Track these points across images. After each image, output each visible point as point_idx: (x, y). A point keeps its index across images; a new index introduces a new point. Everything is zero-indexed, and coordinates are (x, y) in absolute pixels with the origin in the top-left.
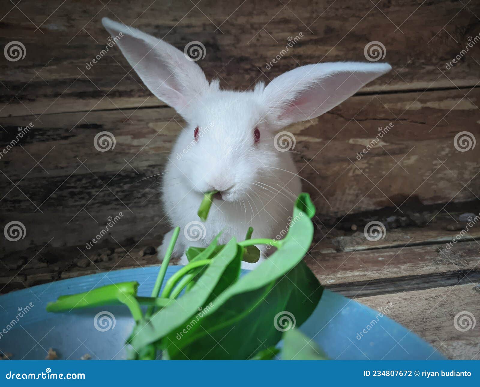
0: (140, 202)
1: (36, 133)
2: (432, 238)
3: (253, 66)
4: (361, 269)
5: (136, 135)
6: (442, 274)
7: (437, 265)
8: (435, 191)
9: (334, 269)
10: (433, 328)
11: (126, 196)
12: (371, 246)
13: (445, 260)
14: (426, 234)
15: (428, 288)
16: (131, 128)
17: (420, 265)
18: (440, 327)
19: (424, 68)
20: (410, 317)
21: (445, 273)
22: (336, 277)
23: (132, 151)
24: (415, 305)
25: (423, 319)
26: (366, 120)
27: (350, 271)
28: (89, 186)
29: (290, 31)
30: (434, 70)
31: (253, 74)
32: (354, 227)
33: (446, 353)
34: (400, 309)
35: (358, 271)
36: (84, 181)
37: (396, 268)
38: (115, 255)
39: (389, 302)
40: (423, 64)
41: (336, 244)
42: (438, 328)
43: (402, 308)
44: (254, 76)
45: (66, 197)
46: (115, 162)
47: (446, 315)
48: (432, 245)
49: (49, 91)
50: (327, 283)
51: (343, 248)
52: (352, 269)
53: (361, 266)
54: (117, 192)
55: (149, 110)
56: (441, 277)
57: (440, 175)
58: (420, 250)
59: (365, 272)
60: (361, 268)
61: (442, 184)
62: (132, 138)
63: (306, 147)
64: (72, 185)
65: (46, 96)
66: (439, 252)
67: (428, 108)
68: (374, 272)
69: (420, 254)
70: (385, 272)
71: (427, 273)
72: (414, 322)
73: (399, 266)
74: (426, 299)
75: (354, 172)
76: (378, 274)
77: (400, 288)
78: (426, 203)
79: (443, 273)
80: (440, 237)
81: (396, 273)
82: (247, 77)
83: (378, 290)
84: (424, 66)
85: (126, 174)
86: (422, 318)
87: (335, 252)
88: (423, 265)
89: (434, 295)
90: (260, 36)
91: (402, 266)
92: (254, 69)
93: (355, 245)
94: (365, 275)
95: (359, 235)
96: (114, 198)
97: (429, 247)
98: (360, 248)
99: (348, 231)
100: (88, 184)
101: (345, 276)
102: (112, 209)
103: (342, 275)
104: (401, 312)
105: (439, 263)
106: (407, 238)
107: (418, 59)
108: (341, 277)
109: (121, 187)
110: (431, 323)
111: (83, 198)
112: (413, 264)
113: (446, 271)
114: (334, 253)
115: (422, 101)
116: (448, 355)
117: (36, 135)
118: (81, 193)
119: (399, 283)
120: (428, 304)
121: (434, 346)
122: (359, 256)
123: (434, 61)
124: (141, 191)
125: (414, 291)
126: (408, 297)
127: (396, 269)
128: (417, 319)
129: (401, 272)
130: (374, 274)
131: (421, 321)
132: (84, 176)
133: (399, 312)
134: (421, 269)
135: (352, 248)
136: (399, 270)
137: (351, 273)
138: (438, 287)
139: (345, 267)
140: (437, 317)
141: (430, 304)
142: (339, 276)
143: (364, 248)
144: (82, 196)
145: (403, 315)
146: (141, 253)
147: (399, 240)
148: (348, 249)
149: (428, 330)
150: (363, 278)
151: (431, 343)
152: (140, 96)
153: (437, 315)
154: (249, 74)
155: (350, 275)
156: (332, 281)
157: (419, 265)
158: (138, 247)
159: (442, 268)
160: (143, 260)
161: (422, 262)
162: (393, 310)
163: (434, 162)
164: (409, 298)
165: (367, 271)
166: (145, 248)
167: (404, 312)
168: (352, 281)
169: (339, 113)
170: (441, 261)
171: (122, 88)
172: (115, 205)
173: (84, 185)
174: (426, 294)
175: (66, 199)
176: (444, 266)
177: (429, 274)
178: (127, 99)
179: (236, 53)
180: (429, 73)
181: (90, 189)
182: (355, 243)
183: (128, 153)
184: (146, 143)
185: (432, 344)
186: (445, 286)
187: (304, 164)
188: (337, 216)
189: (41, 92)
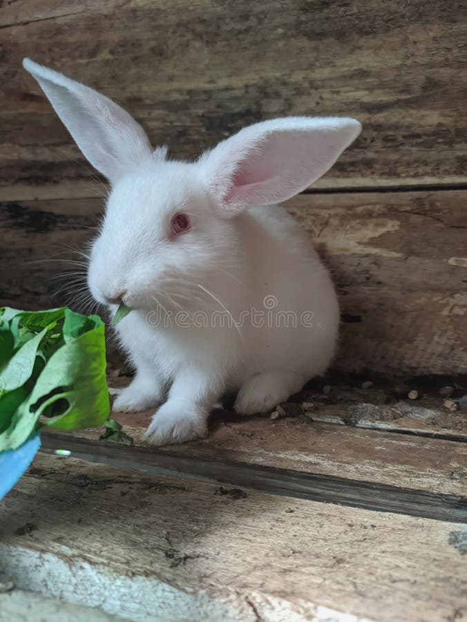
1: (58, 220)
7: (446, 480)
12: (400, 427)
29: (366, 89)
32: (414, 394)
51: (357, 421)
63: (375, 263)
65: (69, 178)
71: (412, 488)
75: (451, 310)
87: (342, 423)
90: (321, 98)
93: (377, 420)
98: (383, 425)
117: (58, 222)
135: (370, 423)
148: (364, 422)
159: (449, 488)
169: (436, 214)
176: (457, 485)
182: (378, 418)
187: (370, 288)
188: (415, 373)
189: (65, 173)
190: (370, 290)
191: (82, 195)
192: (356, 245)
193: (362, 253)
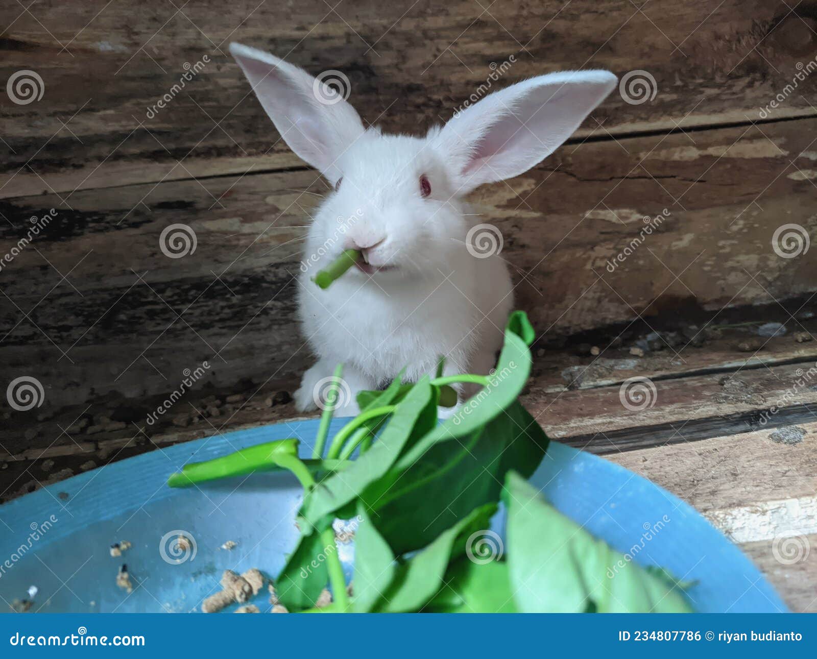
0: (259, 323)
1: (88, 219)
2: (716, 363)
3: (430, 99)
4: (605, 415)
5: (248, 217)
6: (726, 417)
7: (718, 405)
8: (723, 289)
9: (565, 416)
10: (707, 493)
11: (235, 315)
12: (621, 379)
13: (731, 396)
14: (705, 357)
15: (704, 438)
16: (239, 205)
17: (694, 405)
18: (716, 491)
19: (702, 93)
20: (675, 479)
21: (730, 415)
22: (568, 427)
23: (242, 242)
24: (683, 462)
25: (693, 482)
26: (611, 179)
27: (588, 417)
28: (176, 300)
30: (719, 95)
31: (430, 112)
32: (595, 351)
33: (722, 525)
34: (662, 469)
35: (601, 417)
36: (169, 293)
37: (658, 410)
38: (228, 406)
39: (646, 460)
40: (701, 85)
41: (568, 378)
42: (713, 493)
43: (664, 467)
44: (431, 115)
45: (140, 318)
46: (216, 260)
47: (726, 475)
48: (713, 375)
49: (105, 150)
50: (555, 436)
51: (579, 384)
52: (591, 415)
53: (605, 409)
54: (223, 308)
55: (266, 176)
56: (724, 421)
57: (730, 264)
58: (695, 382)
59: (610, 418)
60: (606, 412)
61: (732, 278)
62: (242, 222)
63: (516, 226)
64: (151, 299)
65: (100, 159)
66: (723, 385)
67: (710, 157)
68: (624, 418)
69: (695, 389)
70: (641, 417)
71: (704, 417)
72: (680, 486)
73: (662, 407)
74: (700, 454)
75: (593, 264)
76: (631, 421)
77: (662, 440)
78: (708, 308)
79: (728, 415)
80: (728, 362)
81: (657, 418)
82: (420, 117)
83: (631, 445)
84: (702, 89)
85: (233, 278)
86: (692, 480)
87: (566, 389)
88: (698, 404)
89: (711, 448)
90: (438, 50)
91: (667, 408)
92: (431, 103)
93: (597, 378)
94: (611, 423)
95: (602, 362)
96: (217, 318)
97: (710, 377)
98: (604, 382)
99: (586, 358)
100: (176, 298)
101: (582, 426)
102: (215, 334)
103: (578, 424)
104: (662, 473)
105: (722, 401)
106: (677, 365)
107: (694, 78)
108: (576, 427)
109: (228, 300)
110: (705, 487)
111: (168, 320)
112: (682, 404)
113: (732, 413)
114: (565, 392)
115: (700, 146)
116: (725, 527)
117: (88, 222)
118: (165, 311)
119: (661, 433)
120: (702, 461)
121: (705, 516)
122: (602, 395)
123: (718, 80)
124: (260, 304)
125: (682, 444)
126: (674, 452)
127: (658, 412)
128: (685, 481)
129: (664, 417)
130: (624, 421)
131: (691, 485)
132: (168, 285)
133: (659, 473)
134: (695, 411)
135: (592, 383)
136: (662, 413)
137: (589, 420)
138: (719, 436)
139: (581, 412)
140: (713, 478)
141: (705, 461)
142: (572, 425)
143: (610, 382)
144: (167, 316)
145: (666, 477)
146: (269, 402)
147: (664, 369)
148: (586, 384)
149: (700, 495)
150: (609, 427)
151: (701, 512)
152: (250, 155)
153: (714, 475)
154: (422, 112)
155: (589, 423)
156: (562, 434)
157: (692, 405)
158: (263, 393)
159: (727, 409)
160: (274, 412)
161: (697, 401)
162: (651, 471)
163: (721, 243)
164: (675, 454)
165: (614, 417)
166: (273, 394)
167: (666, 473)
168: (592, 432)
169: (569, 169)
170: (726, 398)
171: (220, 143)
172: (220, 328)
173: (170, 299)
174: (700, 447)
175: (141, 321)
176: (731, 405)
177: (706, 418)
178: (231, 160)
179: (401, 78)
180: (710, 100)
181: (178, 305)
182: (597, 376)
183: (236, 246)
184: (263, 229)
185: (704, 514)
186: (728, 434)
187: (514, 253)
188: (568, 333)
189: (93, 152)
190: (516, 255)
191: (125, 181)
192: (495, 208)
193: (502, 217)
